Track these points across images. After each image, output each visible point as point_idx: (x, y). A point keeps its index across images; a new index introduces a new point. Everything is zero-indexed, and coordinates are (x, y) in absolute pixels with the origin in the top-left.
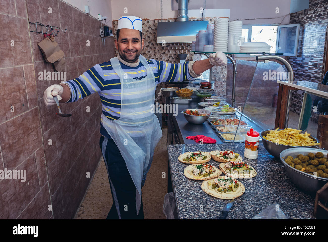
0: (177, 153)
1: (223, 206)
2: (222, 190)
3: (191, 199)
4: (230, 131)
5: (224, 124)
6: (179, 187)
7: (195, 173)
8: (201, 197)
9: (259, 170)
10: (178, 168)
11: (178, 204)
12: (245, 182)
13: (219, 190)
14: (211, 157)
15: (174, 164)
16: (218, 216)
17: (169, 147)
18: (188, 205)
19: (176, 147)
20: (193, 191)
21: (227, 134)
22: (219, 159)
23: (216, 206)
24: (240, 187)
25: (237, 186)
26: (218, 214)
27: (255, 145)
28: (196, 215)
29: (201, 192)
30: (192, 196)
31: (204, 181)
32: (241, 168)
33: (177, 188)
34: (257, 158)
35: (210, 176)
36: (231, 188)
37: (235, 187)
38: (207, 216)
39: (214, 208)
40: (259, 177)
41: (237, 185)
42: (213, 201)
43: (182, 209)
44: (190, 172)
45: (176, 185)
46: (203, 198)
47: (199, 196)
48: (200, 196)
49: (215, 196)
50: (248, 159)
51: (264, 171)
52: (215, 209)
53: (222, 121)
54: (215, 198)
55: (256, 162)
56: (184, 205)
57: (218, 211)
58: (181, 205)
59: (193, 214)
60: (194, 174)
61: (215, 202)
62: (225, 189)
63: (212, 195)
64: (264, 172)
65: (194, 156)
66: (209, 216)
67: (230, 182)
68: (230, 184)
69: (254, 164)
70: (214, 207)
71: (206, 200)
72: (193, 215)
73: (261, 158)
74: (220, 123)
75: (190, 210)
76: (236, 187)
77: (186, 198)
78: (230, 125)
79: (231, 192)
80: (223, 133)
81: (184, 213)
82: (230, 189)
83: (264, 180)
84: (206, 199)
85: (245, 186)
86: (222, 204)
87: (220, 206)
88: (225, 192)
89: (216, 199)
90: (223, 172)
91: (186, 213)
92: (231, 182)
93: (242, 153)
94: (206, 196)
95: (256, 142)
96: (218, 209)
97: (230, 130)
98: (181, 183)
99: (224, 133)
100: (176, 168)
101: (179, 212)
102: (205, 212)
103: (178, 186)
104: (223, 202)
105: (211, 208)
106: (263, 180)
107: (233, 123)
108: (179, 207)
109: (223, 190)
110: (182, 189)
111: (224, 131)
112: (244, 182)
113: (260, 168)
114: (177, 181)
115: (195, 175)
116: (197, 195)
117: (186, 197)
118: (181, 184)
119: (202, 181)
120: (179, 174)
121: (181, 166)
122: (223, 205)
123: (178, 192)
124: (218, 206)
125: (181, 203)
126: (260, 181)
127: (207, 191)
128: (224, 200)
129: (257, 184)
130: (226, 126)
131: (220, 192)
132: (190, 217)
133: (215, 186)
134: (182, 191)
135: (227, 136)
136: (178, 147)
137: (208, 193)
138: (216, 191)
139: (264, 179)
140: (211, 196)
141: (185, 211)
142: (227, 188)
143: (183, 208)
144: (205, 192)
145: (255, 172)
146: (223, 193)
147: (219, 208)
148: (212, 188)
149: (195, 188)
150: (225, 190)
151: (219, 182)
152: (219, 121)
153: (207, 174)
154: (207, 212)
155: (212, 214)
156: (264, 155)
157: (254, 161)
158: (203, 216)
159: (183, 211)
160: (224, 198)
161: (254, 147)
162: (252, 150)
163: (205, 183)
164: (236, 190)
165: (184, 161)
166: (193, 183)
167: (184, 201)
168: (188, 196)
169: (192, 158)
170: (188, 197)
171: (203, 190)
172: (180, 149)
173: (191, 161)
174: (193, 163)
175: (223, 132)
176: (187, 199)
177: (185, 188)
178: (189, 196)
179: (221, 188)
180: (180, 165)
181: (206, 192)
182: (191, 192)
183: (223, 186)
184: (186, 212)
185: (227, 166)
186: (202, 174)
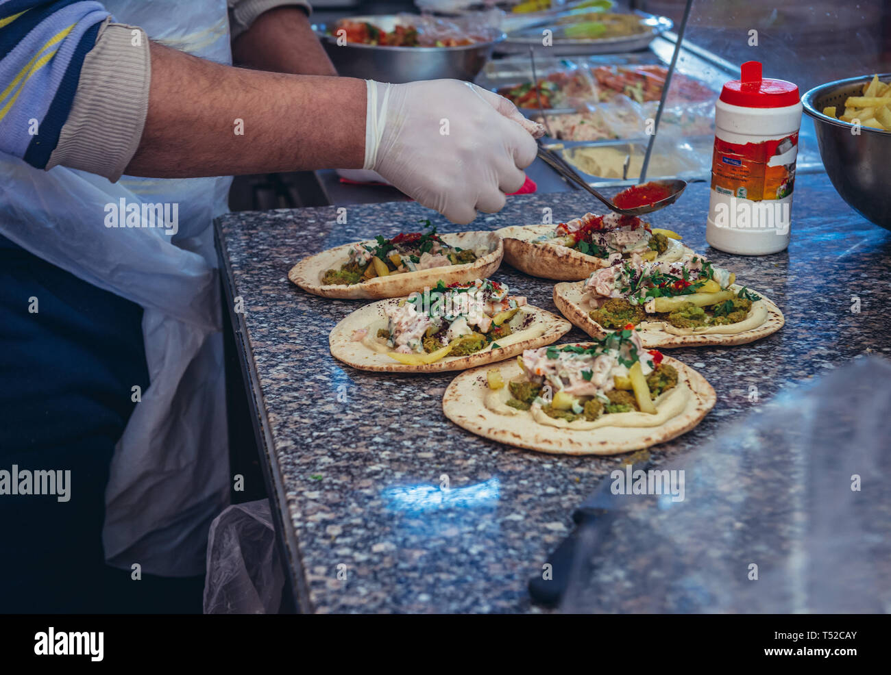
0: (285, 250)
1: (578, 492)
2: (570, 410)
3: (377, 473)
4: (618, 133)
5: (581, 100)
6: (296, 416)
7: (401, 339)
8: (439, 455)
9: (800, 304)
10: (292, 326)
11: (289, 502)
12: (714, 368)
13: (552, 411)
14: (499, 252)
15: (260, 308)
16: (549, 539)
17: (229, 226)
18: (361, 505)
19: (277, 223)
20: (390, 430)
21: (601, 152)
22: (549, 257)
23: (540, 492)
24: (682, 386)
25: (662, 383)
26: (550, 532)
27: (774, 162)
28: (414, 546)
29: (442, 434)
30: (384, 455)
31: (458, 378)
32: (690, 293)
33: (284, 425)
34: (786, 251)
35: (495, 346)
36: (631, 391)
37: (652, 391)
38: (481, 548)
39: (524, 504)
40: (800, 336)
41: (665, 378)
42: (519, 468)
43: (317, 527)
44: (371, 337)
45: (277, 409)
46: (454, 458)
47: (430, 455)
48: (436, 451)
49: (531, 444)
50: (732, 255)
51: (831, 307)
52: (533, 508)
53: (572, 85)
54: (527, 456)
55: (776, 267)
56: (334, 506)
57: (551, 516)
58: (310, 505)
59: (395, 542)
60: (396, 346)
61: (531, 475)
62: (590, 397)
63: (508, 439)
64: (831, 314)
65: (391, 253)
66: (491, 543)
67: (621, 360)
68: (621, 372)
69: (769, 279)
70: (525, 497)
71: (472, 469)
72: (393, 547)
73: (811, 246)
74: (559, 96)
75: (372, 524)
76: (662, 391)
77: (347, 471)
78: (620, 103)
79: (631, 416)
80: (574, 146)
81: (333, 546)
82: (624, 397)
83: (829, 348)
84: (472, 461)
85: (715, 385)
86: (572, 482)
87: (565, 492)
88: (592, 417)
89: (535, 459)
90: (577, 321)
91: (346, 545)
92: (628, 359)
93: (692, 229)
94: (476, 451)
95: (782, 142)
96: (548, 505)
97: (618, 127)
98: (311, 396)
99: (582, 145)
100: (276, 326)
101: (302, 545)
102: (467, 529)
103: (291, 413)
104: (579, 470)
105: (506, 504)
106: (825, 352)
107: (638, 93)
108: (297, 515)
109: (577, 407)
110: (317, 428)
111: (585, 132)
112: (709, 365)
113: (804, 296)
114: (287, 389)
115: (403, 347)
116: (418, 450)
117: (342, 464)
118: (314, 402)
119: (449, 375)
120: (298, 357)
121: (311, 315)
122: (581, 487)
123: (290, 443)
124: (550, 490)
125: (316, 495)
126: (806, 357)
127: (480, 422)
128: (583, 458)
129: (785, 371)
130: (592, 108)
131: (562, 422)
132: (376, 559)
133: (528, 393)
134: (318, 437)
135: (599, 162)
136: (289, 221)
137: (483, 433)
138: (536, 419)
139: (832, 345)
140: (505, 447)
141: (343, 535)
142: (600, 394)
143: (326, 523)
144: (467, 426)
145: (771, 316)
146: (581, 423)
147: (555, 499)
148: (509, 404)
149: (404, 418)
150: (590, 408)
151: (551, 363)
152: (548, 85)
153: (479, 336)
154: (481, 527)
155: (514, 535)
156: (830, 231)
157: (767, 264)
158: (454, 550)
159: (326, 537)
160: (585, 449)
161: (768, 177)
162: (756, 195)
163: (466, 385)
164: (658, 405)
165: (325, 284)
166: (389, 391)
167: (330, 483)
168: (357, 456)
169: (380, 265)
170: (357, 463)
171: (456, 420)
172: (303, 228)
173: (375, 280)
174: (388, 290)
175: (579, 138)
176: (349, 473)
177: (338, 421)
178: (366, 460)
179: (565, 397)
180: (306, 308)
181: (474, 429)
182: (377, 439)
183: (578, 386)
184: (348, 540)
185: (599, 290)
186: (445, 340)
